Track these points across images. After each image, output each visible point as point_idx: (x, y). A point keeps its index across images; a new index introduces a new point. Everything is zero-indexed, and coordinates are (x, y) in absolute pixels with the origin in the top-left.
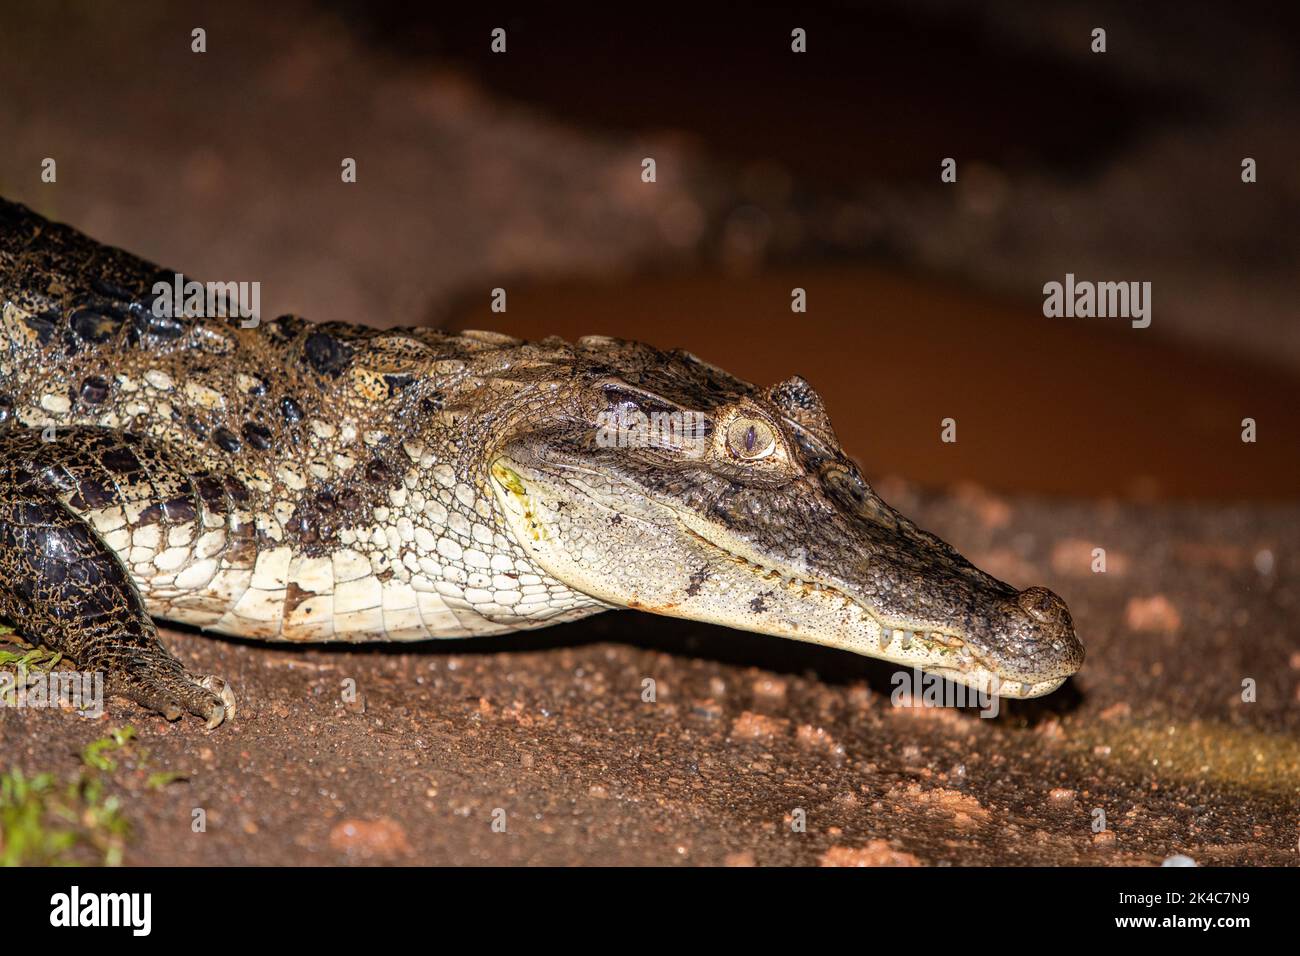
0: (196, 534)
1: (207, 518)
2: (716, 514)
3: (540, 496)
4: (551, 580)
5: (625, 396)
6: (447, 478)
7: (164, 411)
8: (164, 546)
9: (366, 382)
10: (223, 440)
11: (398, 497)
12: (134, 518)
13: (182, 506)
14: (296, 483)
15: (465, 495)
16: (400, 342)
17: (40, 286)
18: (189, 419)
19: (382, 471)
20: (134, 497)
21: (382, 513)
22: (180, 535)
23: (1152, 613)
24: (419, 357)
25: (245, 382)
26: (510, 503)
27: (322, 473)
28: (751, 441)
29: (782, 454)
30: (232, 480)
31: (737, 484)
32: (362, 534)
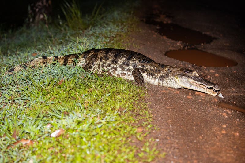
0: (150, 77)
1: (151, 76)
2: (193, 79)
3: (179, 79)
4: (180, 86)
5: (186, 72)
6: (172, 77)
7: (149, 68)
8: (147, 77)
9: (166, 69)
10: (153, 71)
11: (168, 78)
12: (146, 74)
13: (149, 74)
14: (159, 75)
15: (173, 79)
16: (168, 66)
17: (140, 59)
18: (151, 69)
19: (167, 76)
20: (146, 73)
21: (167, 79)
22: (149, 77)
23: (217, 75)
24: (170, 68)
25: (155, 68)
26: (177, 80)
27: (161, 75)
28: (195, 74)
29: (198, 75)
30: (153, 74)
31: (195, 77)
32: (166, 80)
